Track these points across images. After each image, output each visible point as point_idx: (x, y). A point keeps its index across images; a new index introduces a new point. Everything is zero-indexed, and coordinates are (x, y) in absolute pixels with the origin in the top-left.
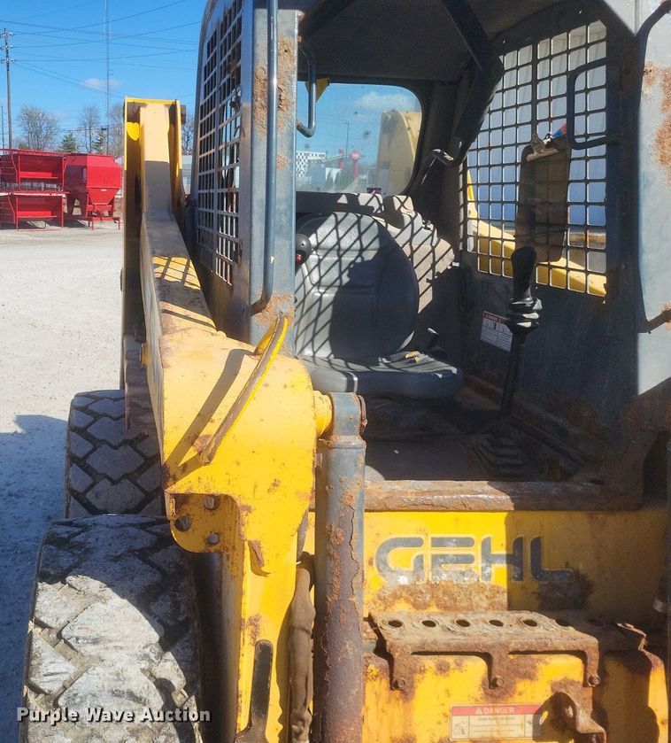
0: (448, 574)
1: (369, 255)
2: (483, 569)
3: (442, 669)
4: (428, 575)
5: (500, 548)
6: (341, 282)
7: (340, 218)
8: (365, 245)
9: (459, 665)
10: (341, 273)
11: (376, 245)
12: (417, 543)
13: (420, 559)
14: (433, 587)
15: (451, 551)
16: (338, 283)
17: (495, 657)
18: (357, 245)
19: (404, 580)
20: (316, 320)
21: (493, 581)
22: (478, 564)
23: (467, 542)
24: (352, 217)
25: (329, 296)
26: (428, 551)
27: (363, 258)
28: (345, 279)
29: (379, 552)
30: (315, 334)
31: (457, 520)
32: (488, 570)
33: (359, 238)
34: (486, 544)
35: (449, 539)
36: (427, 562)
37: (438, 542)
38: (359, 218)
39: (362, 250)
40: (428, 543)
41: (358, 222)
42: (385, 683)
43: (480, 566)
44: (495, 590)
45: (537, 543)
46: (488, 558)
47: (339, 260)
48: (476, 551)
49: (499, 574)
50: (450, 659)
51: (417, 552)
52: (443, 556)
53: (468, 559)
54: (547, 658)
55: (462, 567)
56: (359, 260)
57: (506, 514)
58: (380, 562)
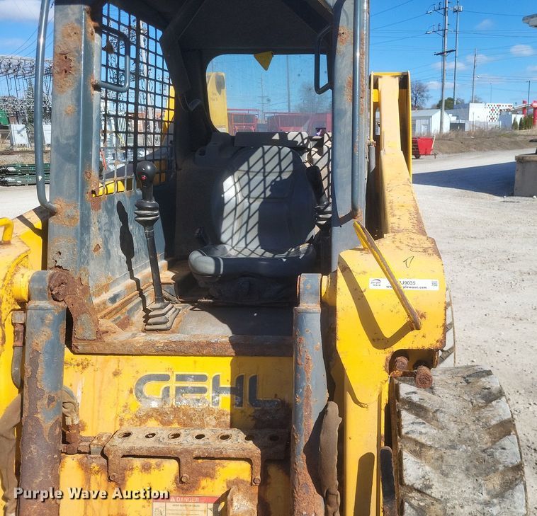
0: (187, 401)
1: (285, 176)
2: (213, 398)
3: (146, 468)
4: (172, 401)
5: (226, 383)
6: (265, 195)
7: (266, 150)
8: (283, 168)
9: (158, 466)
10: (265, 189)
11: (291, 168)
12: (165, 378)
13: (167, 390)
14: (176, 410)
15: (190, 384)
16: (262, 196)
17: (183, 461)
18: (277, 169)
19: (155, 405)
20: (247, 222)
21: (220, 406)
22: (209, 394)
23: (202, 378)
24: (275, 148)
25: (256, 205)
26: (173, 384)
27: (281, 178)
28: (268, 193)
29: (138, 384)
30: (247, 232)
31: (195, 362)
32: (217, 398)
33: (279, 164)
34: (216, 380)
35: (189, 376)
36: (172, 392)
37: (181, 378)
38: (280, 149)
39: (281, 172)
40: (173, 378)
41: (279, 152)
42: (104, 477)
43: (211, 395)
44: (222, 414)
45: (254, 380)
46: (217, 389)
47: (264, 180)
48: (208, 385)
49: (225, 402)
50: (153, 461)
51: (164, 384)
52: (183, 388)
53: (203, 390)
54: (225, 463)
55: (198, 396)
56: (278, 179)
57: (231, 358)
58: (138, 391)
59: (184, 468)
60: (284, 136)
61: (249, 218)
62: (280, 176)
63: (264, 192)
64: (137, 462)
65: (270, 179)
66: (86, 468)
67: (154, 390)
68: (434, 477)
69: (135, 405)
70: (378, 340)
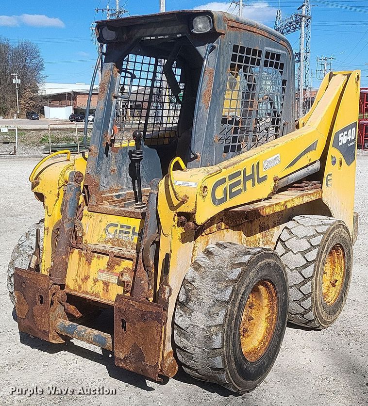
0: (123, 237)
2: (132, 237)
3: (99, 258)
4: (117, 236)
5: (137, 230)
9: (103, 257)
12: (116, 225)
13: (116, 231)
14: (118, 240)
15: (124, 230)
17: (110, 256)
19: (111, 237)
21: (134, 241)
22: (131, 234)
23: (129, 227)
26: (119, 228)
29: (107, 227)
31: (127, 220)
34: (134, 228)
35: (125, 226)
36: (118, 232)
37: (122, 226)
40: (119, 226)
42: (85, 259)
44: (134, 244)
46: (134, 233)
48: (131, 231)
49: (135, 239)
50: (102, 255)
51: (116, 228)
52: (122, 231)
53: (128, 233)
54: (125, 260)
55: (126, 235)
57: (140, 220)
58: (106, 230)
59: (110, 260)
64: (96, 255)
66: (80, 254)
69: (105, 236)
70: (172, 207)
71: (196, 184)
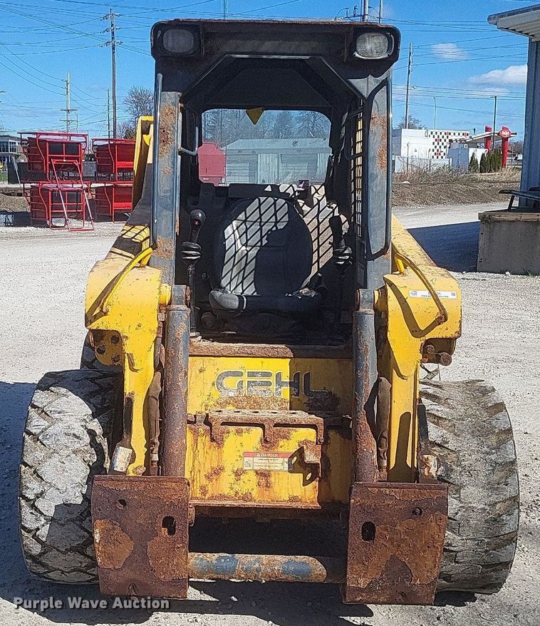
0: (257, 391)
1: (281, 226)
2: (277, 389)
3: (239, 432)
4: (245, 391)
5: (286, 378)
6: (262, 244)
7: (262, 201)
8: (278, 219)
9: (248, 430)
10: (262, 237)
11: (286, 218)
12: (239, 374)
13: (241, 383)
14: (249, 398)
15: (258, 379)
16: (259, 244)
17: (266, 426)
18: (273, 219)
19: (231, 394)
20: (244, 268)
21: (282, 396)
22: (274, 387)
23: (268, 374)
24: (271, 200)
25: (253, 252)
26: (246, 379)
27: (277, 228)
28: (265, 242)
29: (218, 379)
30: (244, 279)
31: (262, 362)
32: (280, 390)
33: (275, 214)
34: (279, 376)
35: (257, 373)
36: (245, 384)
37: (251, 374)
38: (275, 201)
39: (276, 222)
40: (246, 374)
41: (275, 203)
42: (208, 438)
43: (275, 388)
44: (283, 401)
45: (307, 376)
46: (280, 383)
47: (261, 229)
48: (273, 379)
49: (286, 392)
50: (243, 427)
51: (239, 379)
52: (253, 382)
53: (269, 384)
55: (264, 388)
56: (274, 229)
57: (290, 360)
58: (218, 384)
59: (267, 431)
60: (275, 187)
61: (246, 265)
62: (275, 225)
63: (261, 240)
64: (232, 428)
65: (266, 228)
66: (195, 433)
67: (231, 383)
68: (450, 437)
69: (216, 395)
70: (415, 331)
71: (453, 294)
